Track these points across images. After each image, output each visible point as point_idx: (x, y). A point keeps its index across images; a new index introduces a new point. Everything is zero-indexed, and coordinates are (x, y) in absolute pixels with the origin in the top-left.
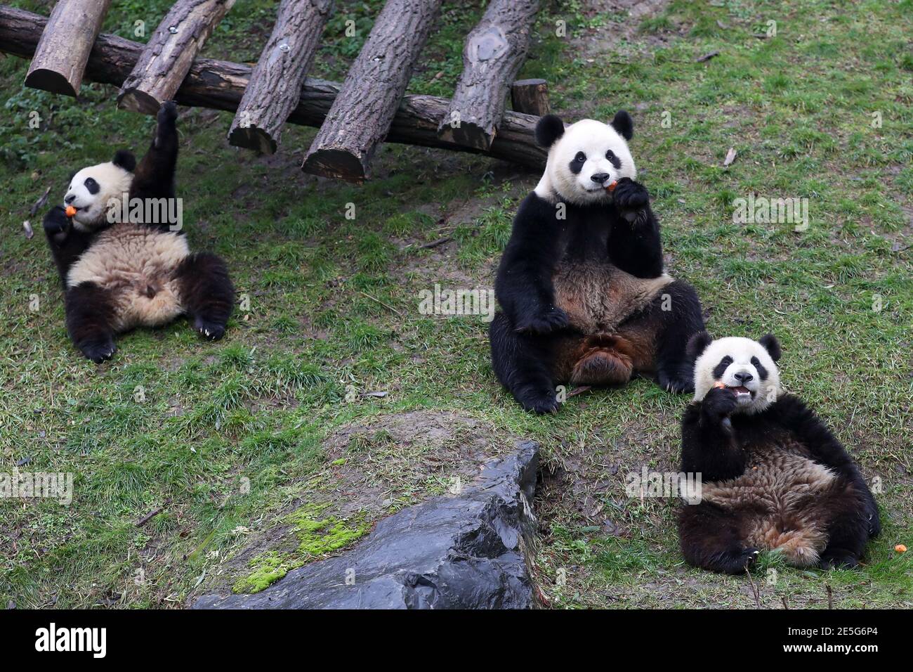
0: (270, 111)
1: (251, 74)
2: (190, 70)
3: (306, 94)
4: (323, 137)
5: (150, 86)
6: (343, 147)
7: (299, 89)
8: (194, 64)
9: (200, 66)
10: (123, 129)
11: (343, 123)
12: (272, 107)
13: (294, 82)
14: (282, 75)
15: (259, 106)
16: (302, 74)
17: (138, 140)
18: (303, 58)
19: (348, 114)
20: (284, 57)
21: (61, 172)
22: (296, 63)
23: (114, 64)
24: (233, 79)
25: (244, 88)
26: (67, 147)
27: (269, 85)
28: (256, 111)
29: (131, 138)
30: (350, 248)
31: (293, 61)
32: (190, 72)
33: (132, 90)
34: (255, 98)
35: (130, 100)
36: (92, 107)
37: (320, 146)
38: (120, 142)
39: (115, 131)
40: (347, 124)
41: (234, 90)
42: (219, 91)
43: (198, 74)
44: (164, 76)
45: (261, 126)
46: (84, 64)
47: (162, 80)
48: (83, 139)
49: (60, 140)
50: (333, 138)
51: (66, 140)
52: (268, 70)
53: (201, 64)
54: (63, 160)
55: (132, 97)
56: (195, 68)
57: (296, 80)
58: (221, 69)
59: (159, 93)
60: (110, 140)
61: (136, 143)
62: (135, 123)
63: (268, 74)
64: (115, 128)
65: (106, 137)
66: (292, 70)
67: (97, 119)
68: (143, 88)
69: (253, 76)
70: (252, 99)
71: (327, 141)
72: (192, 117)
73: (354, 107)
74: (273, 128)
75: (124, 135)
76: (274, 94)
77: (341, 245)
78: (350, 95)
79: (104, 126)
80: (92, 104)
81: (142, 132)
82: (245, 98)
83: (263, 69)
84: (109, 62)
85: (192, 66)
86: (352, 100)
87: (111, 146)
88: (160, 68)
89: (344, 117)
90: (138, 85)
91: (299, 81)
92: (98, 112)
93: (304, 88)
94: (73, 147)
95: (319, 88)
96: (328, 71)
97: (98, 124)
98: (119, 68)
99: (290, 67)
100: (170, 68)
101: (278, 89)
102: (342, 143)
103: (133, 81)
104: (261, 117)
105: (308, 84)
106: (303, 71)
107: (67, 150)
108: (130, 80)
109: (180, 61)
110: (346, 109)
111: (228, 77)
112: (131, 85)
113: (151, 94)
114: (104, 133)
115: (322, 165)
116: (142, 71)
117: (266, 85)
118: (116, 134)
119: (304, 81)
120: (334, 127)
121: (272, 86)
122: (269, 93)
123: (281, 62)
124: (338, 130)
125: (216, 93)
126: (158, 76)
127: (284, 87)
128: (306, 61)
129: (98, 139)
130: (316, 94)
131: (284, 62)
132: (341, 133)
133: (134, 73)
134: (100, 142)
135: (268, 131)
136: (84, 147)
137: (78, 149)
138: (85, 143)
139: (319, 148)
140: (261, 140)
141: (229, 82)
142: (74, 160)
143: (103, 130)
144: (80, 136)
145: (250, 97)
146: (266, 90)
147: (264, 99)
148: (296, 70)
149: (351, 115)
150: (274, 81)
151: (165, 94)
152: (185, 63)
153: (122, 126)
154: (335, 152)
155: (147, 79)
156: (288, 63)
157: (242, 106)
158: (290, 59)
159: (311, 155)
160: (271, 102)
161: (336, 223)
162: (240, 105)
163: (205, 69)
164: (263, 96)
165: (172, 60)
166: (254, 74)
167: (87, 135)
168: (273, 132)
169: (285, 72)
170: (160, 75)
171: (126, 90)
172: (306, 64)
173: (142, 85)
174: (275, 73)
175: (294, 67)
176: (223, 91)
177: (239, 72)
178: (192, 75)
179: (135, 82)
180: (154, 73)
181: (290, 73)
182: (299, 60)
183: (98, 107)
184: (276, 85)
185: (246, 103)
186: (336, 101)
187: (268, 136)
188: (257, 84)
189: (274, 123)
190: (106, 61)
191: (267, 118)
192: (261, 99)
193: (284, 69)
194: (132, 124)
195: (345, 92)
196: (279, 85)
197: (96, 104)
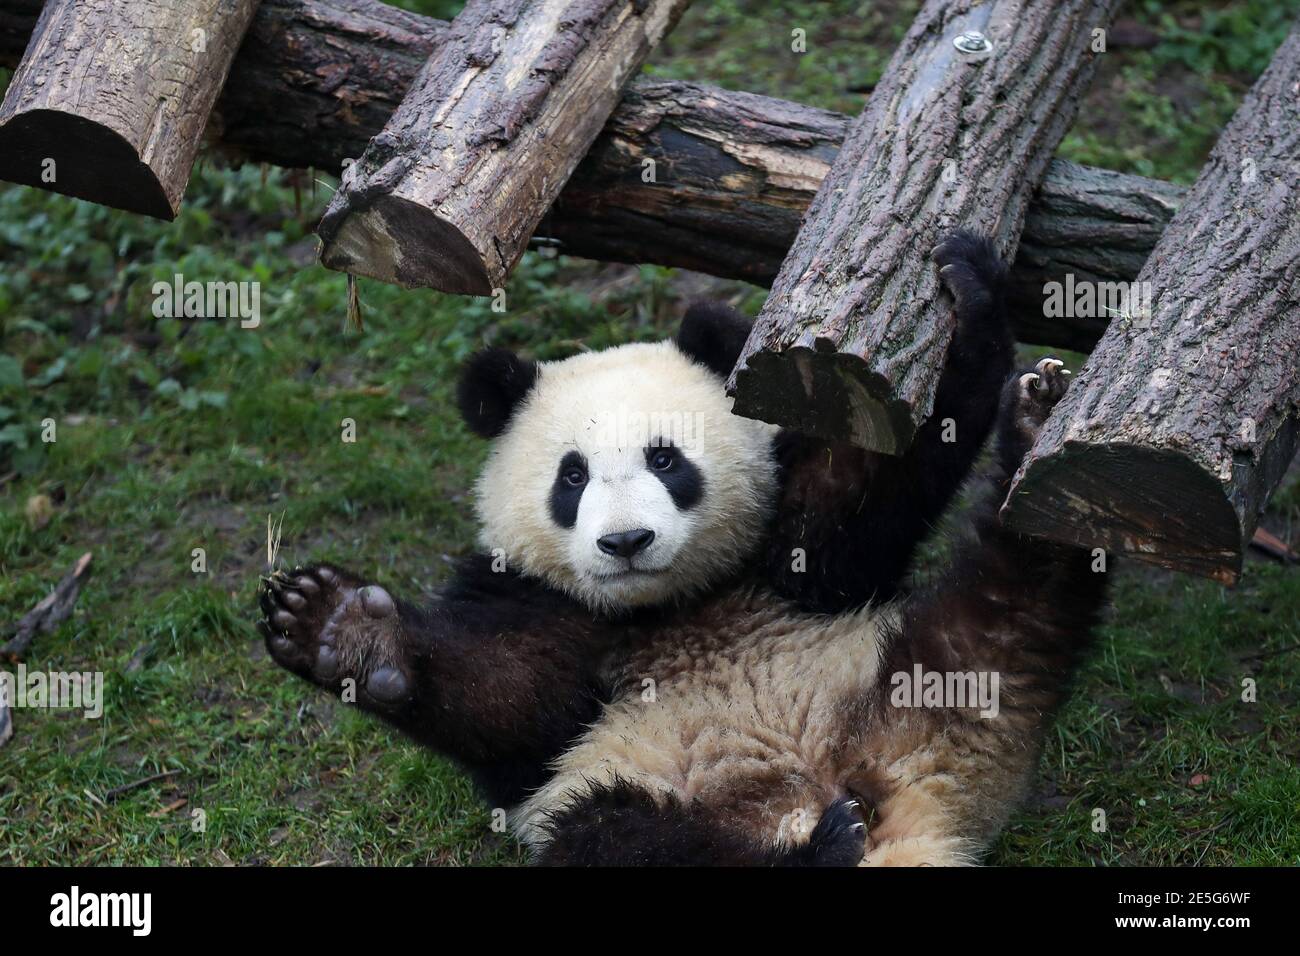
0: (894, 287)
1: (840, 141)
2: (610, 122)
3: (1047, 223)
4: (1090, 394)
5: (445, 183)
6: (1161, 434)
7: (1020, 205)
8: (626, 99)
9: (651, 110)
10: (379, 337)
11: (1170, 344)
12: (904, 275)
13: (997, 181)
14: (954, 150)
15: (851, 271)
16: (1034, 151)
17: (430, 382)
18: (1044, 84)
19: (1196, 307)
20: (966, 81)
21: (134, 493)
22: (1013, 106)
23: (329, 95)
24: (772, 160)
25: (810, 195)
26: (168, 403)
27: (901, 187)
28: (839, 290)
29: (406, 374)
30: (1195, 822)
31: (1000, 96)
32: (610, 130)
33: (375, 197)
34: (841, 238)
35: (369, 235)
36: (274, 251)
37: (1076, 428)
38: (362, 388)
39: (353, 343)
40: (1186, 345)
41: (774, 202)
42: (717, 204)
43: (644, 139)
44: (503, 144)
45: (856, 347)
46: (211, 91)
47: (494, 161)
48: (227, 371)
49: (144, 373)
50: (1130, 396)
51: (165, 374)
52: (901, 133)
53: (654, 100)
54: (149, 450)
55: (377, 222)
56: (629, 116)
57: (1008, 171)
58: (725, 122)
59: (477, 211)
60: (330, 378)
61: (424, 393)
62: (427, 315)
63: (900, 148)
64: (348, 329)
65: (315, 367)
66: (994, 132)
67: (288, 297)
68: (417, 191)
69: (845, 154)
70: (826, 243)
71: (1102, 411)
72: (639, 296)
73: (1217, 281)
74: (902, 355)
75: (381, 361)
76: (918, 224)
77: (1157, 813)
78: (1207, 235)
79: (309, 325)
80: (274, 239)
81: (447, 351)
82: (807, 235)
83: (883, 125)
84: (310, 88)
85: (617, 110)
86: (1213, 251)
87: (328, 402)
88: (490, 114)
89: (1175, 319)
90: (398, 178)
91: (1021, 172)
92: (293, 270)
93: (1039, 202)
94: (190, 400)
95: (1101, 201)
96: (1170, 131)
97: (289, 318)
98: (347, 111)
99: (989, 119)
100: (529, 115)
101: (933, 206)
102: (1158, 418)
103: (381, 162)
104: (858, 310)
105: (1059, 185)
106: (1042, 135)
107: (166, 413)
108: (370, 158)
109: (570, 88)
110: (1189, 286)
111: (755, 152)
112: (373, 180)
113: (449, 212)
114: (308, 352)
115: (1080, 504)
116: (419, 126)
117: (888, 188)
118: (352, 357)
119: (1043, 177)
120: (1133, 358)
121: (910, 193)
122: (897, 218)
123: (953, 99)
124: (1149, 370)
125: (705, 213)
126: (478, 145)
127: (960, 196)
128: (1052, 96)
129: (285, 372)
130: (1085, 226)
131: (967, 100)
132: (1159, 379)
133: (389, 133)
134: (289, 383)
135: (882, 366)
136: (230, 405)
137: (206, 410)
138: (235, 388)
139: (1071, 435)
140: (854, 401)
141: (758, 170)
142: (188, 451)
143: (306, 338)
144: (219, 358)
145: (822, 232)
146: (885, 208)
147: (875, 241)
148: (1010, 132)
149: (1207, 311)
150: (918, 174)
151: (503, 216)
152: (588, 96)
153: (378, 326)
154: (1131, 453)
155: (435, 155)
156: (979, 106)
157: (791, 268)
158: (989, 88)
159: (1041, 462)
160: (900, 255)
161: (1149, 727)
162: (787, 264)
163: (667, 122)
164: (870, 232)
165: (539, 85)
166: (849, 143)
167: (245, 357)
168: (903, 369)
169: (967, 139)
170: (485, 140)
171: (354, 197)
172: (1055, 110)
173: (414, 178)
174: (926, 141)
175: (1003, 120)
176: (732, 206)
177: (795, 135)
178: (620, 143)
179: (390, 166)
180: (465, 134)
181: (984, 142)
182: (1024, 92)
183: (299, 249)
184: (928, 191)
185: (804, 257)
186: (1155, 255)
187: (880, 387)
188: (855, 185)
189: (907, 337)
190: (297, 84)
191: (880, 317)
192: (861, 241)
193: (963, 126)
194: (414, 319)
195: (1192, 221)
196: (940, 190)
197: (291, 241)
